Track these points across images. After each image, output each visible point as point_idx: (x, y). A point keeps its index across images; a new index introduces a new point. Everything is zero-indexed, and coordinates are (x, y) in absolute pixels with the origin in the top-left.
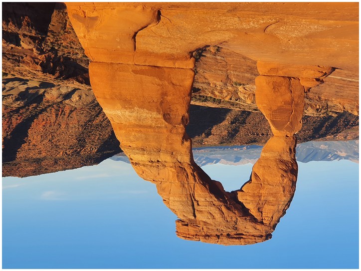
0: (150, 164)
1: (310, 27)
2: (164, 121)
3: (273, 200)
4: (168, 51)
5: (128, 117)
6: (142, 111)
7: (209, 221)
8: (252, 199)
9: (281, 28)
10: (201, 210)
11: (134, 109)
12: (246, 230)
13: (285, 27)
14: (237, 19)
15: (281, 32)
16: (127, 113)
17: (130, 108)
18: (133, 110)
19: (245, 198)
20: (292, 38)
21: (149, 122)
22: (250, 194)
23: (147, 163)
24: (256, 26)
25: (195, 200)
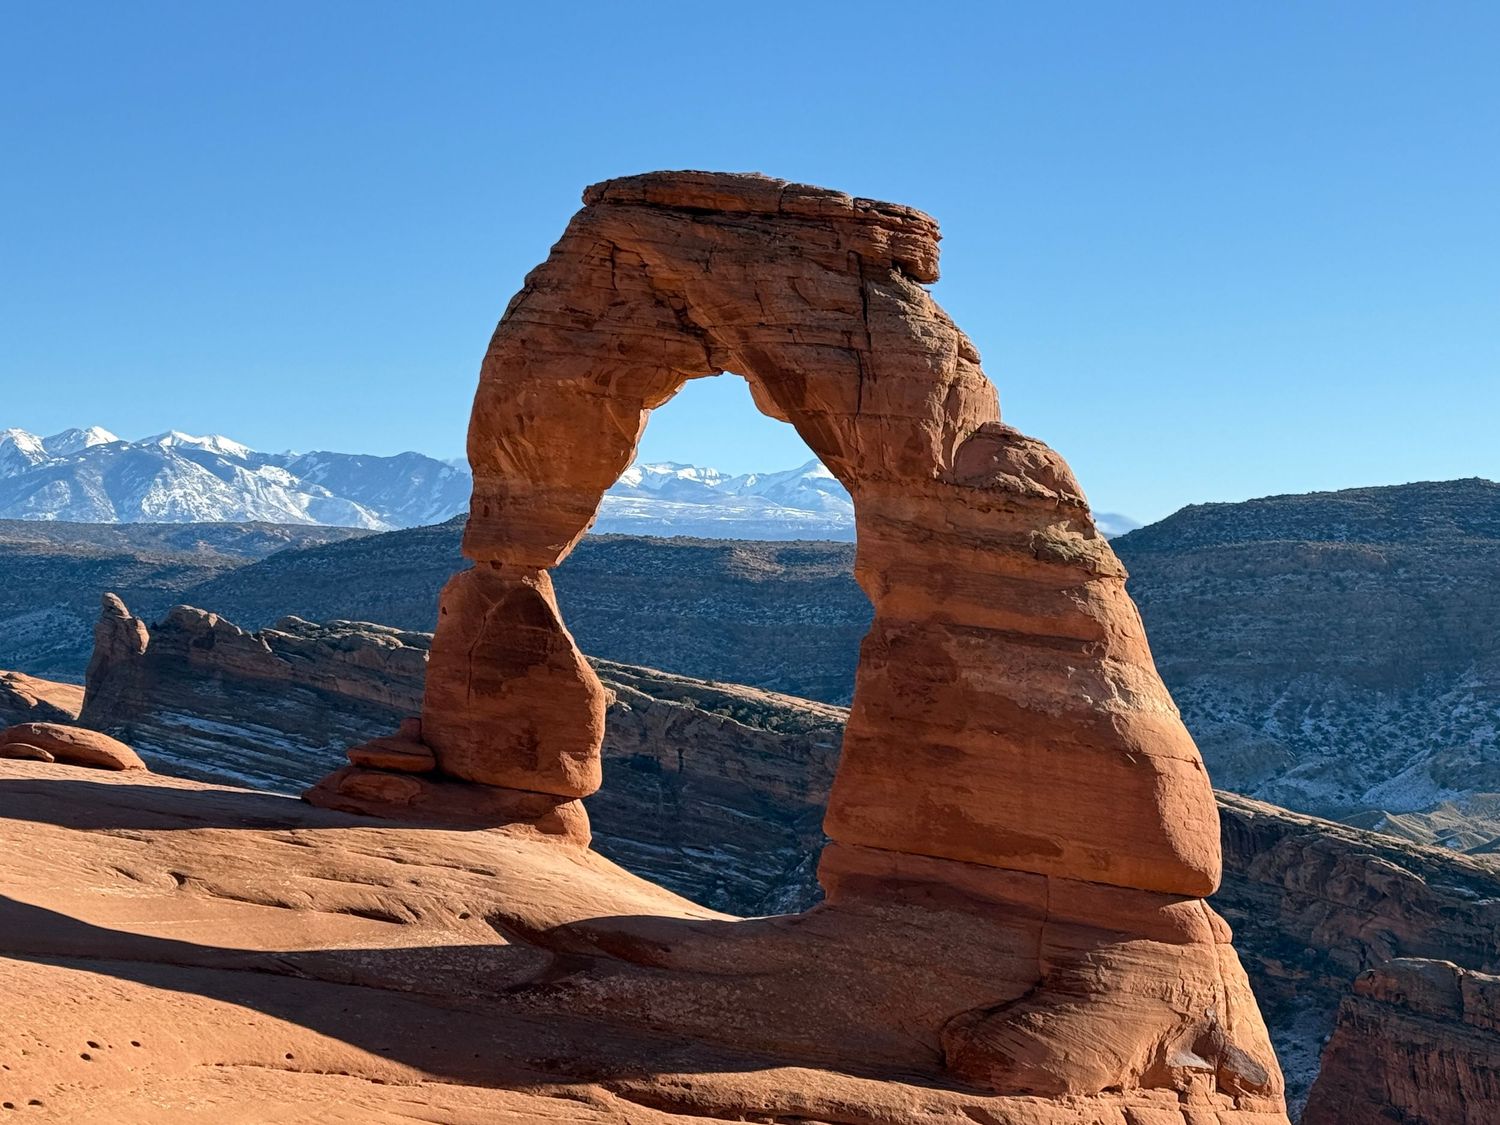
0: (1018, 501)
2: (954, 657)
4: (919, 915)
6: (1032, 701)
7: (815, 271)
10: (839, 315)
11: (1063, 709)
21: (1010, 655)
25: (858, 352)
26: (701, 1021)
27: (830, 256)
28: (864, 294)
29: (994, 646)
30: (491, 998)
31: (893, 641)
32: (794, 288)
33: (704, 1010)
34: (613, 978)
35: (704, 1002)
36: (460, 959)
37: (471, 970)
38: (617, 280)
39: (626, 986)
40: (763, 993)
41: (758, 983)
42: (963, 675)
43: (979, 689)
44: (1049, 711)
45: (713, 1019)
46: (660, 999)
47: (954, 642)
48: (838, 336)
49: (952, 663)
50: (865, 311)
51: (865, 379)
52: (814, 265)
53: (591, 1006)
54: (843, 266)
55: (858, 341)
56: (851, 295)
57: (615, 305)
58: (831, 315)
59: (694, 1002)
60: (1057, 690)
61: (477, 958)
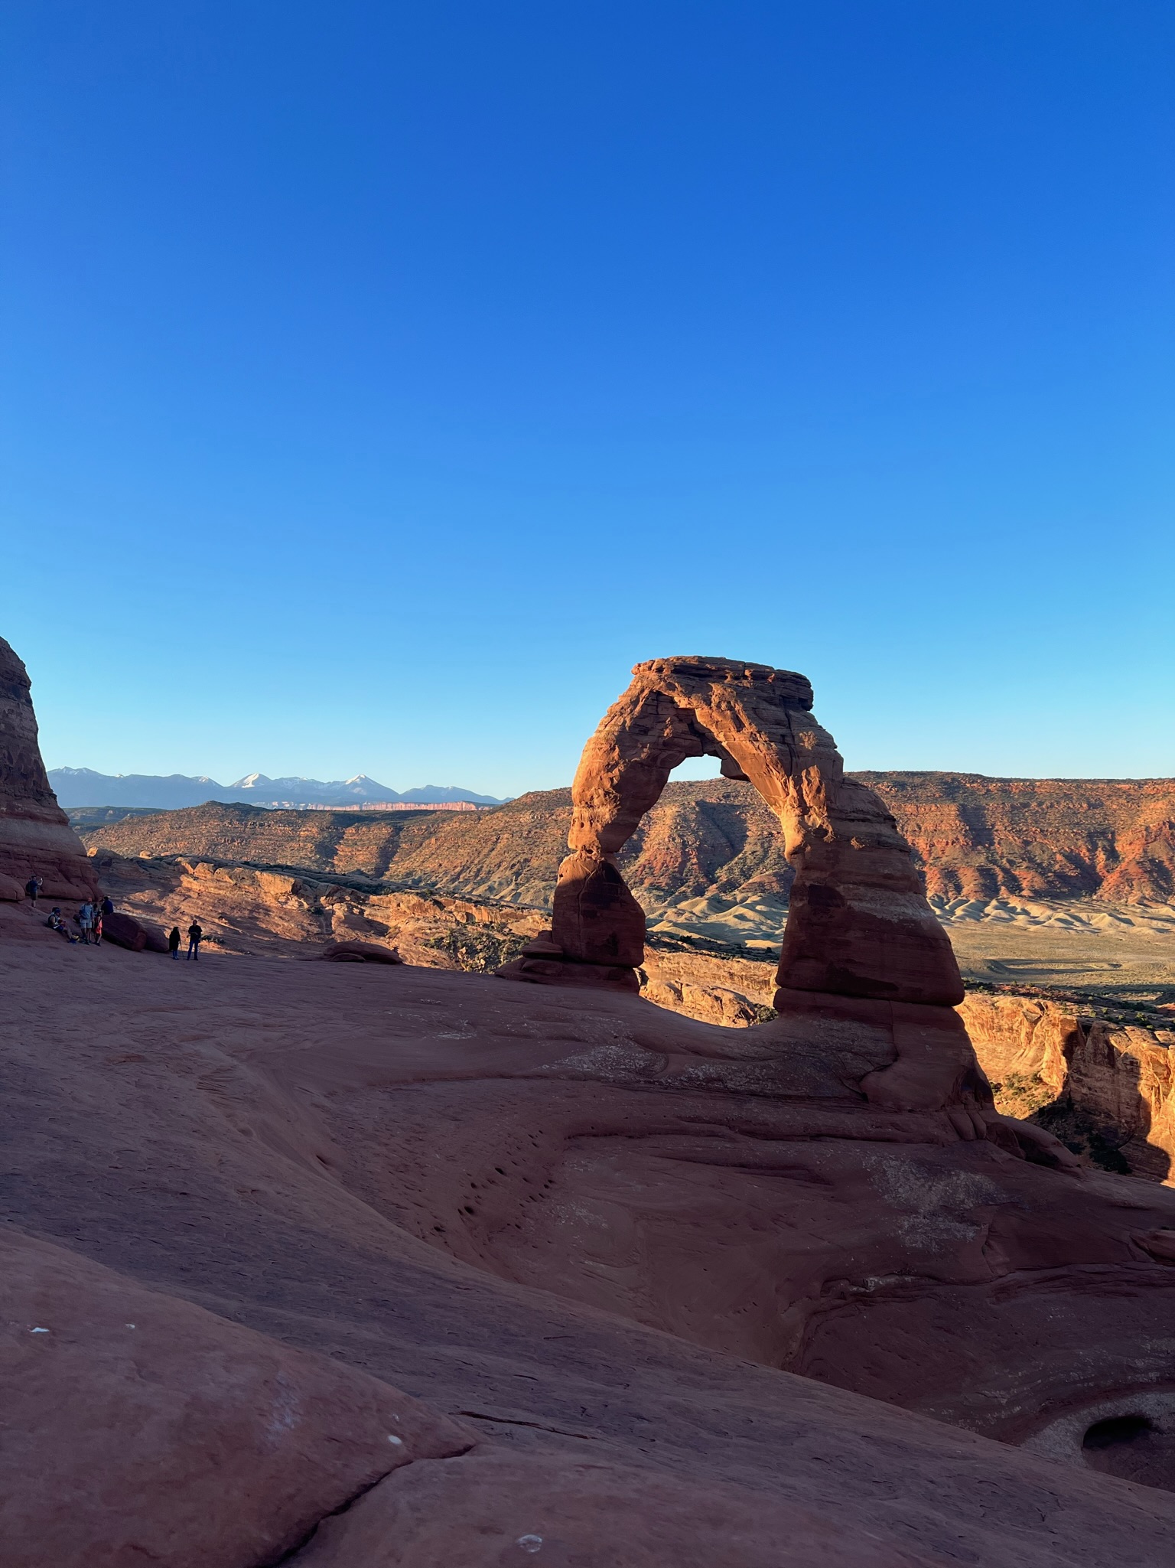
0: (869, 817)
1: (595, 1065)
2: (843, 894)
3: (637, 734)
4: (836, 1025)
5: (908, 904)
6: (884, 916)
7: (765, 705)
8: (676, 739)
9: (641, 1063)
10: (779, 727)
11: (898, 918)
12: (693, 683)
13: (638, 1066)
14: (729, 1085)
15: (640, 1058)
16: (910, 911)
17: (905, 921)
18: (901, 918)
19: (687, 743)
20: (616, 1045)
21: (870, 893)
22: (679, 749)
23: (875, 819)
24: (690, 1069)
25: (789, 745)
26: (753, 1087)
27: (772, 699)
28: (787, 715)
29: (862, 889)
30: (650, 1082)
31: (809, 887)
32: (755, 713)
33: (752, 1081)
34: (704, 1067)
35: (751, 1077)
36: (626, 1061)
37: (634, 1067)
38: (659, 709)
39: (711, 1070)
40: (776, 1070)
41: (772, 1063)
42: (848, 904)
43: (856, 909)
44: (893, 920)
45: (758, 1086)
46: (730, 1077)
47: (842, 887)
48: (779, 737)
49: (841, 898)
50: (789, 724)
51: (794, 758)
52: (764, 702)
53: (698, 1083)
54: (777, 701)
55: (788, 740)
56: (782, 716)
57: (659, 722)
58: (774, 726)
59: (746, 1077)
60: (896, 909)
61: (633, 1060)
